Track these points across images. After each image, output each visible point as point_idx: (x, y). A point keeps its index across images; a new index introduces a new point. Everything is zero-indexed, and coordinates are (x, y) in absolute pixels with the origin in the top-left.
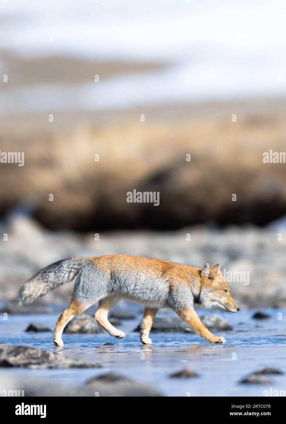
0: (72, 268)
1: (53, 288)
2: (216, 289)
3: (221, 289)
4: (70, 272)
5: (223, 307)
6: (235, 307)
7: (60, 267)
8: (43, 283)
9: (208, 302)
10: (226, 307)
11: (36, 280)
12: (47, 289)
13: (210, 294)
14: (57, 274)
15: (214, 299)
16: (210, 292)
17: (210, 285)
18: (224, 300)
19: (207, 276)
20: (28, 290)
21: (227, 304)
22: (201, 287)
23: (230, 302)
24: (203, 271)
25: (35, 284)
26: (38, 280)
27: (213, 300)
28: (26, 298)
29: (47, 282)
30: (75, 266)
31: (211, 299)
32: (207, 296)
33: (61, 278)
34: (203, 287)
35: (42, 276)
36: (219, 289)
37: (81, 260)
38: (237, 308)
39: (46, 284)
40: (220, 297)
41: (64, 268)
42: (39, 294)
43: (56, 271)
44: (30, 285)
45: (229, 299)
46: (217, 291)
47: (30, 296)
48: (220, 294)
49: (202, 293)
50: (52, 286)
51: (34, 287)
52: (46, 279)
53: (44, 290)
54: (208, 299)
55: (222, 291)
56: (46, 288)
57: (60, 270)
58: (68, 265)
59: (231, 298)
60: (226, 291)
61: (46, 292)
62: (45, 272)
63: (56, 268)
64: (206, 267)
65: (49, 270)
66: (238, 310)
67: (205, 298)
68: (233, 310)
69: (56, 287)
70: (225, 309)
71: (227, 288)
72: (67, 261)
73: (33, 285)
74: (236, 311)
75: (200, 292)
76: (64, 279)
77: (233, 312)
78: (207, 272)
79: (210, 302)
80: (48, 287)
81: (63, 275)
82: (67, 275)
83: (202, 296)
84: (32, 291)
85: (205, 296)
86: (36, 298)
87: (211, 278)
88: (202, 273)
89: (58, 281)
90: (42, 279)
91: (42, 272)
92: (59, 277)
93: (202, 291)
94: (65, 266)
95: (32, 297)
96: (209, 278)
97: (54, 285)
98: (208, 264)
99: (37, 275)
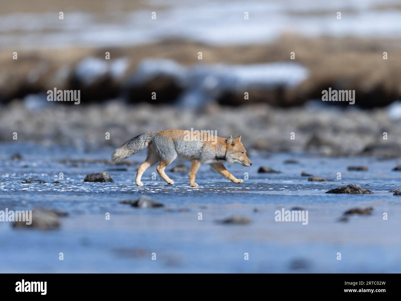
0: (146, 139)
1: (134, 153)
2: (236, 152)
3: (240, 152)
4: (146, 141)
5: (241, 163)
6: (249, 163)
7: (138, 140)
8: (127, 150)
9: (231, 160)
10: (243, 163)
11: (123, 148)
12: (131, 154)
13: (232, 155)
14: (137, 144)
15: (235, 157)
16: (232, 154)
17: (232, 149)
18: (241, 158)
19: (231, 143)
20: (118, 154)
21: (243, 161)
22: (227, 151)
23: (245, 159)
24: (228, 140)
25: (123, 150)
26: (125, 148)
27: (234, 159)
28: (116, 158)
29: (130, 149)
30: (148, 138)
31: (233, 158)
32: (230, 156)
33: (139, 147)
34: (228, 151)
35: (127, 146)
36: (238, 152)
37: (152, 133)
38: (250, 163)
39: (130, 151)
40: (239, 157)
41: (141, 140)
42: (125, 156)
43: (136, 143)
44: (119, 151)
45: (245, 157)
46: (237, 153)
47: (119, 157)
48: (239, 155)
49: (227, 154)
50: (134, 152)
51: (122, 152)
52: (130, 148)
53: (128, 154)
54: (231, 158)
55: (240, 153)
56: (129, 153)
57: (139, 141)
58: (144, 138)
59: (246, 157)
60: (243, 153)
61: (129, 156)
62: (129, 143)
63: (136, 141)
64: (230, 137)
65: (131, 142)
66: (251, 164)
67: (229, 157)
68: (247, 165)
69: (137, 153)
70: (243, 164)
71: (244, 151)
72: (143, 135)
73: (121, 151)
74: (249, 165)
75: (226, 153)
76: (141, 147)
77: (248, 166)
78: (231, 141)
79: (232, 160)
80: (131, 152)
81: (141, 144)
82: (143, 144)
83: (227, 156)
84: (120, 155)
85: (228, 156)
86: (123, 159)
87: (233, 145)
88: (227, 141)
89: (137, 148)
90: (127, 148)
91: (127, 143)
92: (138, 146)
93: (227, 153)
94: (141, 139)
95: (120, 158)
96: (232, 145)
97: (135, 151)
98: (231, 136)
99: (124, 145)
